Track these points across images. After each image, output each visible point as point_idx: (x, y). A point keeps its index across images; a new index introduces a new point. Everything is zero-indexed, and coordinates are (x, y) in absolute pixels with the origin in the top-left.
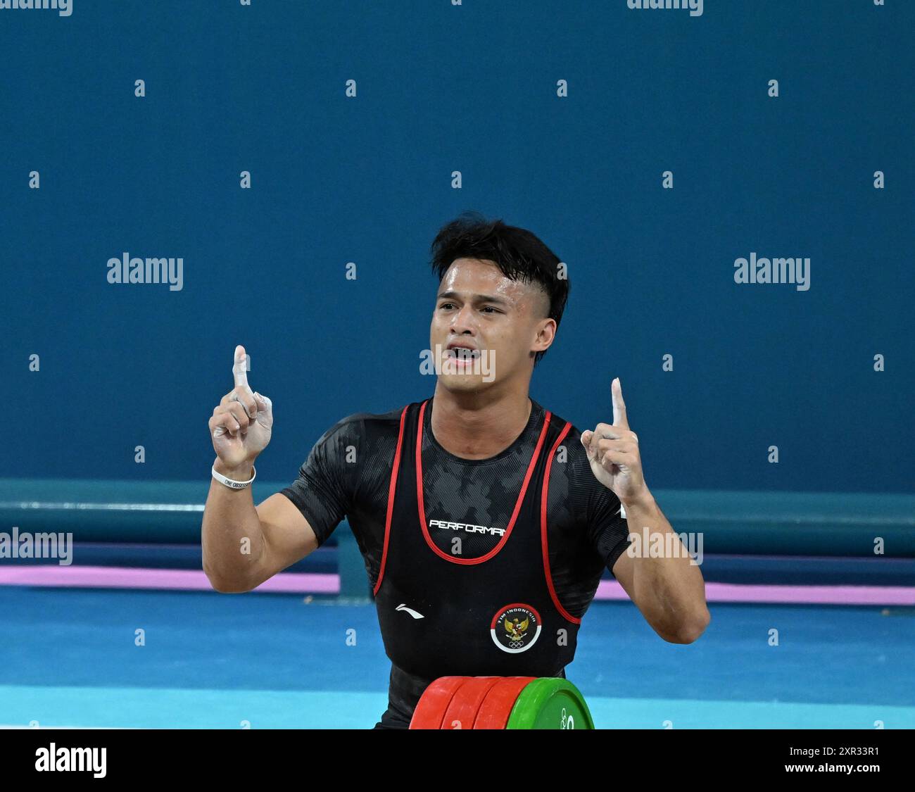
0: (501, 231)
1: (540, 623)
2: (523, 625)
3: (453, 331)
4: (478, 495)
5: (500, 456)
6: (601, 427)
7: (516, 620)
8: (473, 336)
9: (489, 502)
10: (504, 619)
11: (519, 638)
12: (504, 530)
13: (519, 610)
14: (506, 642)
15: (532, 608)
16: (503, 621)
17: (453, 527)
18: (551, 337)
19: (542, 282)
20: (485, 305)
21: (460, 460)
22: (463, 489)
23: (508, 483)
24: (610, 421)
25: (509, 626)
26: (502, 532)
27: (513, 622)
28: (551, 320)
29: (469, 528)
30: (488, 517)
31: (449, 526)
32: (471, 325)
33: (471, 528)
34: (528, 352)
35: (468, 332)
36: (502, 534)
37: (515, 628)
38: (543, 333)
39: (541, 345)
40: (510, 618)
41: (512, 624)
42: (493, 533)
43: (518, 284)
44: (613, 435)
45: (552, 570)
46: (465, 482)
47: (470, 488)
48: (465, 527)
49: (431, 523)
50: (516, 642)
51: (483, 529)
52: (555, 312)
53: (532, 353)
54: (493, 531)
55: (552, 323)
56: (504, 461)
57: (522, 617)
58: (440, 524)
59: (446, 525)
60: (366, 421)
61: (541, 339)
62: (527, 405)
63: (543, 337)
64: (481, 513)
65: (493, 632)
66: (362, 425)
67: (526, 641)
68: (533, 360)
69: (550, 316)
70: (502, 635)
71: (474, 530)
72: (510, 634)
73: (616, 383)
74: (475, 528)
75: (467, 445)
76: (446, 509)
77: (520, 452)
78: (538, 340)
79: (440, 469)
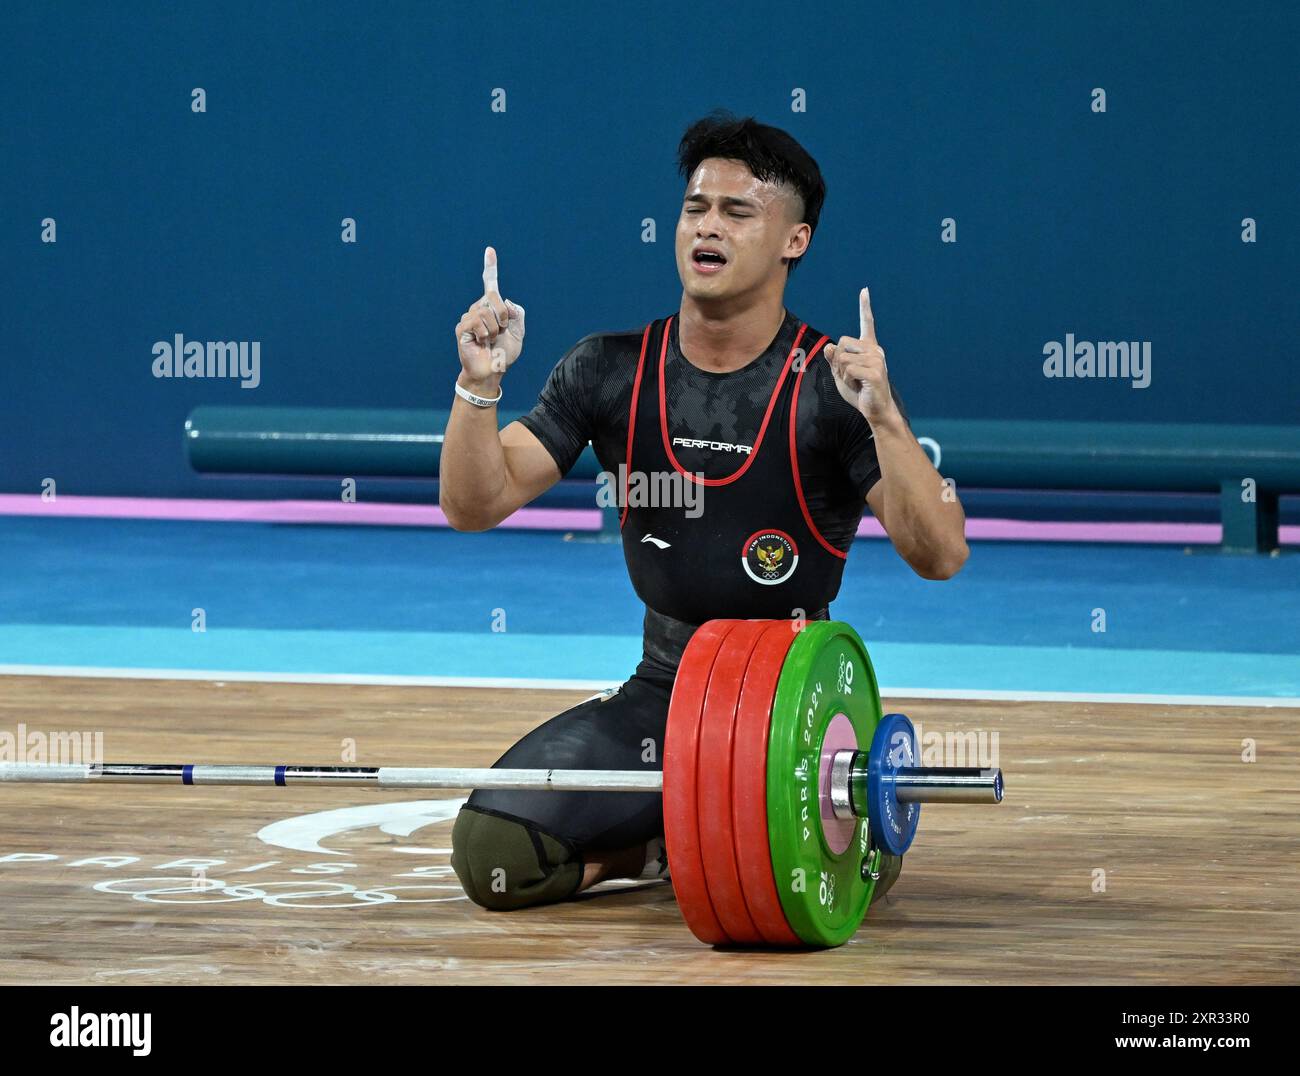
0: (751, 129)
1: (796, 550)
2: (778, 554)
3: (699, 235)
4: (725, 413)
5: (747, 368)
6: (845, 340)
7: (770, 548)
8: (721, 240)
9: (734, 418)
10: (756, 546)
11: (773, 568)
12: (751, 448)
13: (773, 536)
14: (760, 573)
15: (787, 536)
16: (755, 548)
17: (698, 445)
18: (806, 243)
19: (796, 185)
20: (731, 207)
21: (705, 374)
22: (708, 405)
23: (755, 398)
24: (856, 334)
25: (762, 554)
26: (748, 450)
27: (767, 550)
28: (805, 225)
29: (714, 446)
30: (734, 433)
31: (693, 444)
32: (717, 229)
33: (717, 446)
34: (780, 258)
35: (714, 236)
36: (748, 452)
37: (769, 557)
38: (796, 238)
39: (794, 252)
40: (763, 545)
41: (765, 552)
42: (739, 451)
43: (769, 185)
44: (857, 349)
45: (806, 493)
46: (711, 397)
47: (716, 402)
48: (710, 444)
49: (675, 442)
50: (770, 572)
51: (729, 447)
52: (810, 217)
53: (784, 260)
54: (740, 448)
55: (806, 228)
56: (753, 373)
57: (776, 545)
58: (684, 442)
59: (691, 443)
60: (606, 339)
61: (795, 245)
62: (781, 314)
63: (795, 242)
64: (728, 429)
65: (745, 560)
66: (601, 341)
67: (782, 572)
68: (785, 268)
69: (805, 220)
70: (755, 564)
71: (720, 448)
72: (763, 563)
73: (865, 293)
74: (721, 445)
75: (715, 356)
76: (691, 426)
77: (768, 364)
78: (791, 246)
79: (685, 384)
